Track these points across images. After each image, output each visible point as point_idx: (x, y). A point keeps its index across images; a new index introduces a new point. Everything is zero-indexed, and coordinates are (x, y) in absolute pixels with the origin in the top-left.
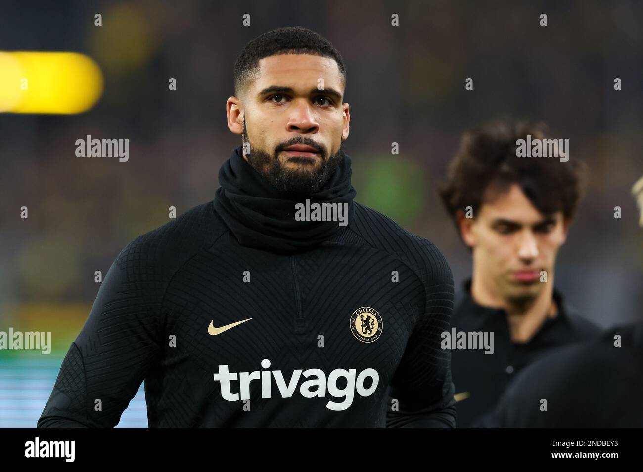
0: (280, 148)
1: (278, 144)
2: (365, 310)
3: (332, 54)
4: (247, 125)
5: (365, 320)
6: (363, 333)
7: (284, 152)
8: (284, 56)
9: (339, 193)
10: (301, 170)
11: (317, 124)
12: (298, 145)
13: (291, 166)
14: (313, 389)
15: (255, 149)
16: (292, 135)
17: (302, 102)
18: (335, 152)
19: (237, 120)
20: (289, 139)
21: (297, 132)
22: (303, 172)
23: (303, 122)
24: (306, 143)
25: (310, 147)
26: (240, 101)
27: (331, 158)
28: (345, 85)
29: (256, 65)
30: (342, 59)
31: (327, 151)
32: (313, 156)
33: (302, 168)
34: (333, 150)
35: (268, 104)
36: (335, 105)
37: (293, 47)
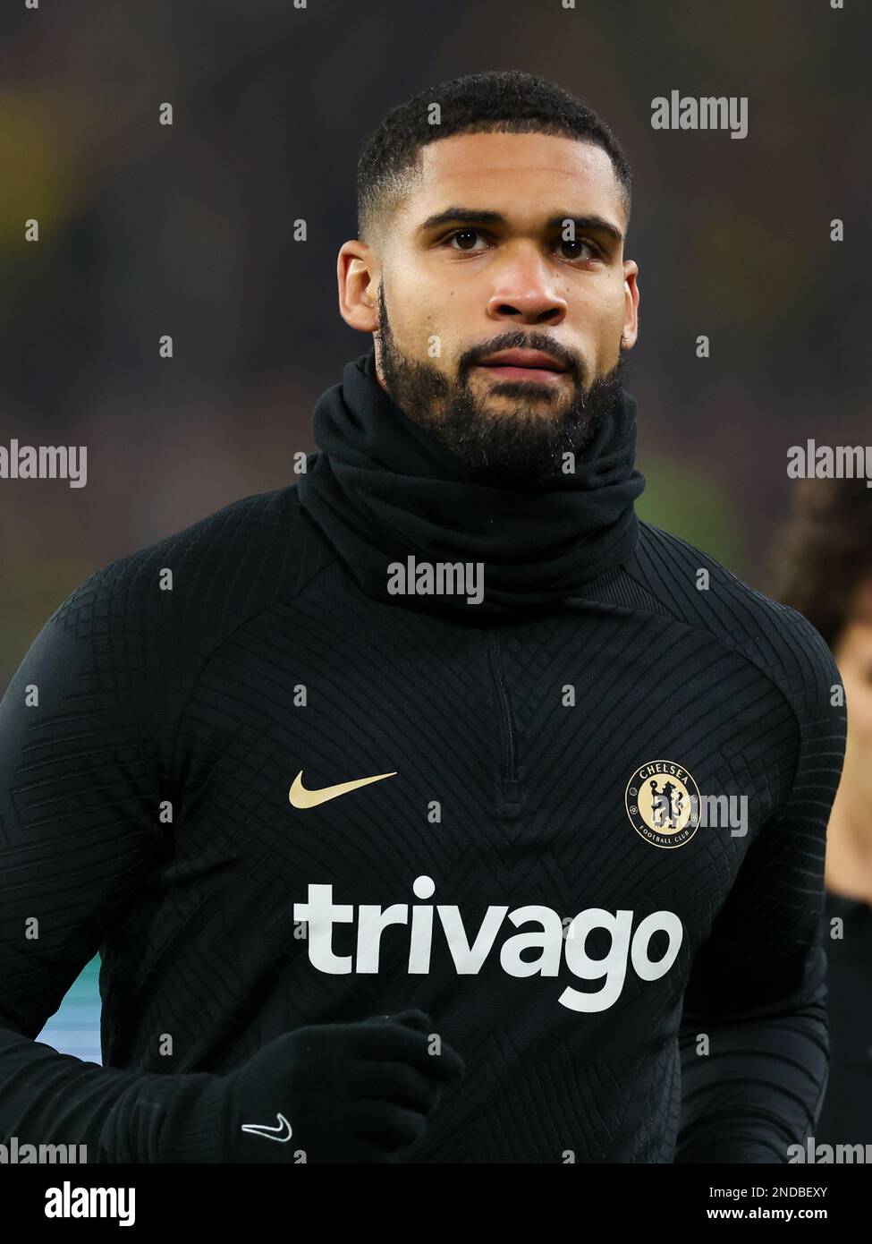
0: (472, 360)
1: (467, 350)
2: (662, 769)
3: (599, 137)
4: (388, 306)
5: (662, 792)
6: (656, 824)
7: (482, 370)
8: (481, 136)
9: (611, 476)
10: (522, 416)
11: (563, 301)
12: (516, 351)
13: (500, 405)
14: (531, 954)
15: (410, 362)
16: (504, 327)
17: (526, 249)
18: (606, 372)
19: (365, 299)
20: (494, 337)
21: (514, 320)
22: (529, 421)
23: (529, 296)
24: (535, 346)
25: (545, 355)
26: (371, 249)
27: (596, 386)
28: (629, 213)
29: (414, 159)
30: (621, 150)
31: (585, 368)
32: (553, 380)
33: (527, 410)
34: (600, 365)
35: (444, 253)
36: (607, 260)
37: (506, 116)
